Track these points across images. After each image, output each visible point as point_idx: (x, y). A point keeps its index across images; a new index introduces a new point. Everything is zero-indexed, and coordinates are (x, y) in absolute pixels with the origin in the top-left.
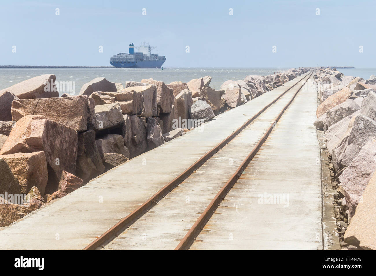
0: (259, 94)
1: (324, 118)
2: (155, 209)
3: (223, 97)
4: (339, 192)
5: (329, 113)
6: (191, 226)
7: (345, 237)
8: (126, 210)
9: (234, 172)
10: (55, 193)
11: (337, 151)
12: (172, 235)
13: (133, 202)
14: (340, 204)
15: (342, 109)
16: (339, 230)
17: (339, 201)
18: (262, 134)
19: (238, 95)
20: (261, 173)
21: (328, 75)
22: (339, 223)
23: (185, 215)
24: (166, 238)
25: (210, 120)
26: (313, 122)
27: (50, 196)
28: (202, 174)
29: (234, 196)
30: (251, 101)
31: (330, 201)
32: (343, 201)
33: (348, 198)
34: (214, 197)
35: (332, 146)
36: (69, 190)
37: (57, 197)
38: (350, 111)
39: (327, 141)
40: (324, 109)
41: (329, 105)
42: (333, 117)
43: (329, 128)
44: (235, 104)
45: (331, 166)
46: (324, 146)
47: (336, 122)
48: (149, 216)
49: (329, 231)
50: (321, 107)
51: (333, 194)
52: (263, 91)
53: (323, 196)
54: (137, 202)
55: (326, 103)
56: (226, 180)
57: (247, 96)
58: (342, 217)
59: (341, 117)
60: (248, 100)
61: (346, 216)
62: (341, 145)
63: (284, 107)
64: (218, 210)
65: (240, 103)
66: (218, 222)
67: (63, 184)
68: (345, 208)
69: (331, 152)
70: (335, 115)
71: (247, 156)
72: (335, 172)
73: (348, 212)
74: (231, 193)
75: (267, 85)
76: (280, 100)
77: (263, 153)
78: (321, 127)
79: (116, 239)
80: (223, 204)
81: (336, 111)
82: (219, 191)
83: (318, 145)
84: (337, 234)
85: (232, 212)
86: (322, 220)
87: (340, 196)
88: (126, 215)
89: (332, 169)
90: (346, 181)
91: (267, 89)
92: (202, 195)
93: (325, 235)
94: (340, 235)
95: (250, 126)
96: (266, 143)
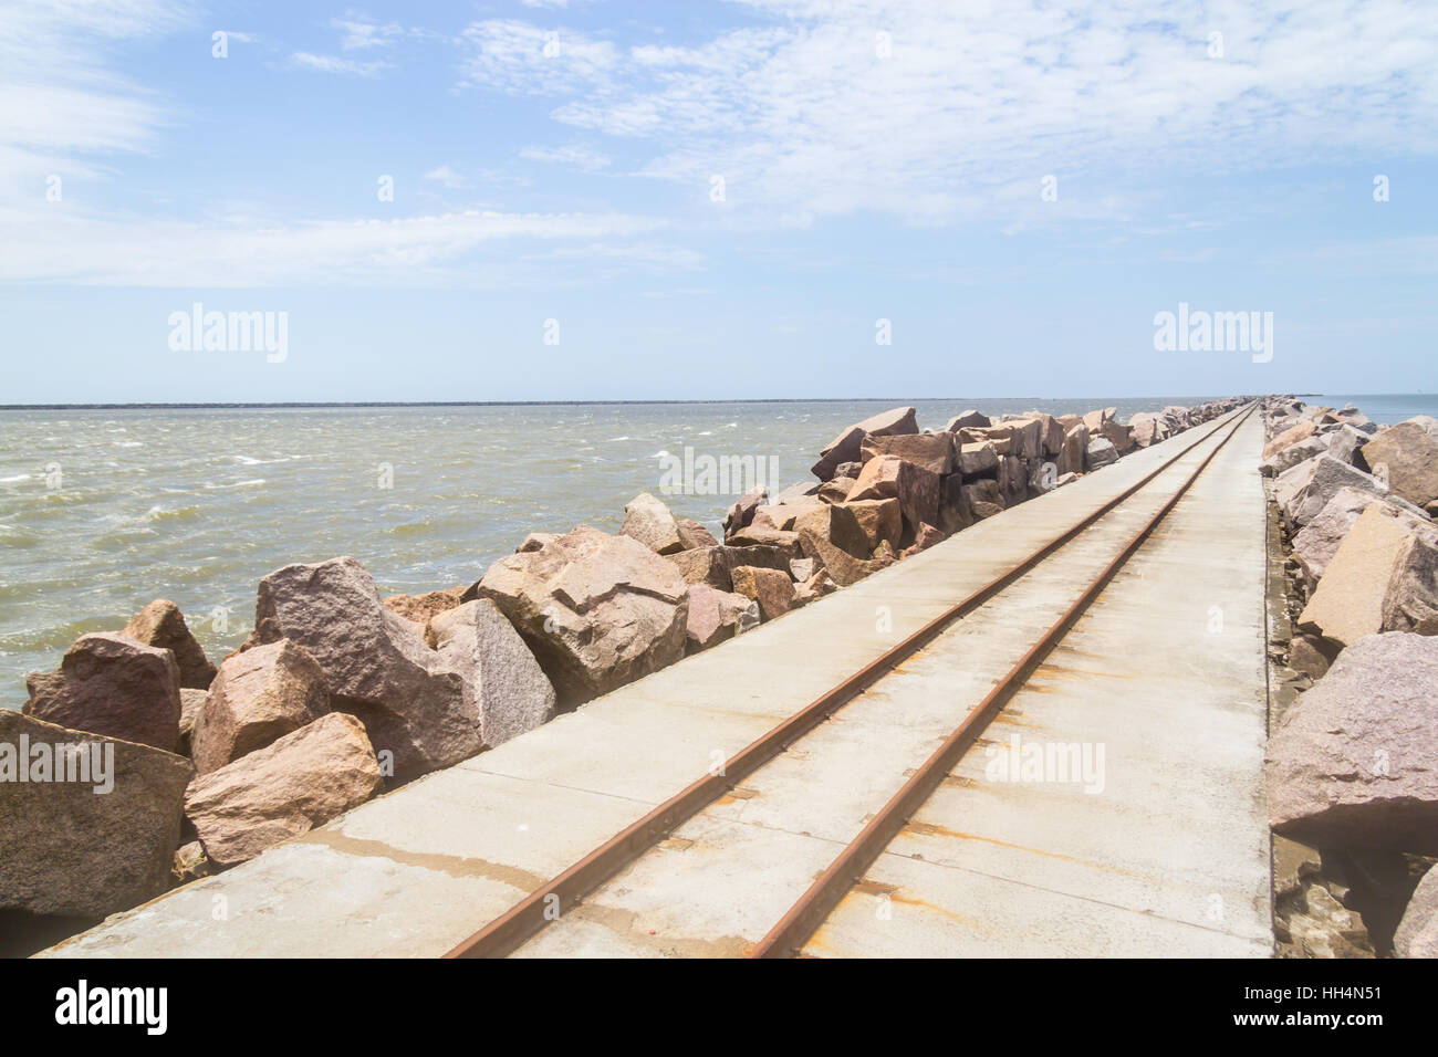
0: (1183, 430)
1: (1273, 461)
2: (1033, 573)
3: (1131, 434)
4: (1293, 561)
5: (1281, 454)
6: (1078, 596)
7: (1300, 622)
8: (995, 572)
9: (1141, 529)
10: (910, 549)
11: (1291, 505)
12: (1053, 607)
13: (1004, 563)
14: (1294, 576)
15: (1301, 448)
16: (1291, 612)
17: (1293, 572)
18: (1183, 481)
19: (1152, 431)
20: (1179, 532)
21: (1282, 405)
22: (1291, 603)
23: (1072, 583)
24: (1044, 609)
25: (1113, 463)
26: (1258, 466)
27: (904, 552)
28: (1098, 531)
29: (1140, 560)
30: (1170, 439)
31: (1279, 573)
32: (1299, 573)
33: (1306, 569)
34: (1111, 560)
35: (1285, 498)
36: (926, 546)
37: (912, 553)
38: (1312, 452)
39: (1276, 491)
40: (1274, 449)
41: (1281, 444)
42: (1287, 460)
43: (1280, 475)
44: (1148, 443)
45: (1283, 525)
46: (1272, 498)
47: (1291, 466)
48: (1024, 581)
49: (1276, 612)
50: (1270, 446)
51: (1283, 562)
52: (1187, 425)
53: (1269, 564)
54: (1009, 563)
55: (1277, 441)
56: (1130, 538)
57: (1165, 433)
58: (1296, 594)
59: (1298, 460)
60: (1166, 438)
61: (1303, 593)
62: (1299, 497)
63: (1217, 445)
64: (1116, 578)
65: (1154, 441)
66: (1116, 593)
67: (920, 538)
68: (1301, 582)
69: (1282, 506)
70: (1290, 457)
71: (1161, 508)
72: (1287, 533)
73: (1305, 588)
74: (1136, 556)
75: (1193, 419)
76: (1210, 438)
77: (1182, 505)
78: (1268, 472)
79: (980, 609)
80: (1123, 570)
81: (1292, 452)
82: (1119, 553)
83: (1263, 496)
84: (1287, 617)
85: (1137, 581)
86: (1265, 597)
87: (1295, 565)
88: (991, 579)
89: (1283, 529)
90: (1303, 545)
91: (1194, 424)
92: (1096, 557)
93: (1270, 617)
94: (1292, 618)
95: (1167, 470)
96: (1188, 493)
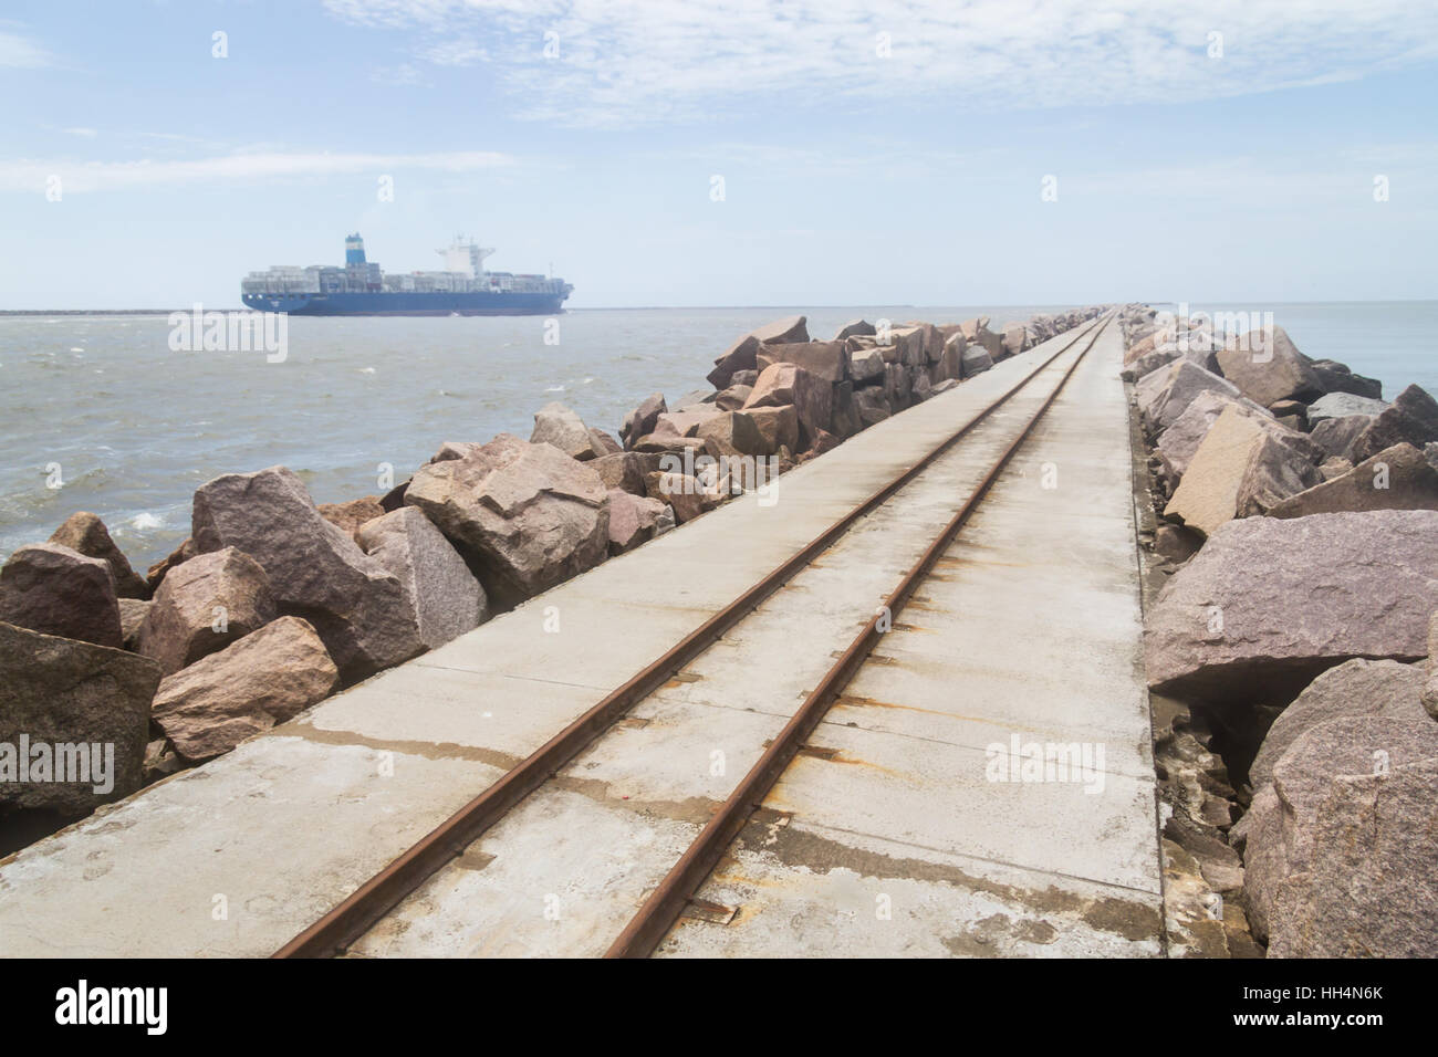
0: (1049, 338)
1: (1133, 367)
2: (927, 474)
3: (1003, 342)
4: (1155, 459)
5: (1141, 361)
6: (969, 495)
7: (1165, 513)
8: (891, 474)
9: (1020, 432)
10: (807, 453)
11: (1151, 408)
12: (948, 505)
13: (898, 466)
14: (1155, 473)
15: (1159, 355)
16: (1156, 505)
17: (1155, 469)
18: (1054, 386)
19: (1022, 339)
20: (1054, 434)
21: (1138, 314)
22: (1155, 497)
23: (962, 482)
24: (939, 507)
25: (988, 369)
26: (1121, 371)
27: (801, 457)
28: (981, 434)
29: (1021, 461)
30: (1038, 347)
31: (1143, 470)
32: (1161, 470)
33: (1168, 465)
34: (996, 461)
35: (1146, 401)
36: (822, 450)
37: (809, 458)
38: (1169, 358)
39: (1137, 395)
40: (1134, 356)
41: (1140, 351)
42: (1146, 365)
43: (1141, 380)
44: (1019, 350)
45: (1143, 426)
46: (1134, 402)
47: (1150, 371)
48: (918, 482)
49: (1142, 505)
50: (1131, 352)
51: (1146, 460)
52: (1053, 334)
53: (1135, 463)
54: (903, 465)
55: (1137, 348)
56: (1010, 441)
57: (1033, 341)
58: (1158, 489)
59: (1156, 366)
60: (1035, 345)
61: (1164, 488)
62: (1159, 400)
63: (1080, 354)
64: (1001, 477)
65: (1024, 349)
66: (1002, 491)
67: (817, 444)
68: (1162, 478)
69: (1143, 409)
70: (1149, 363)
71: (1036, 413)
72: (1149, 434)
73: (1166, 483)
74: (1018, 457)
75: (1058, 327)
76: (1075, 345)
77: (1055, 410)
78: (1129, 378)
79: (880, 508)
80: (1007, 469)
81: (1151, 358)
82: (1003, 454)
83: (1125, 399)
84: (1153, 510)
85: (1017, 480)
86: (1133, 492)
87: (1156, 463)
88: (888, 481)
89: (1144, 430)
90: (1167, 444)
91: (1059, 332)
92: (981, 459)
93: (1138, 510)
94: (1157, 511)
95: (1040, 376)
96: (1059, 398)
